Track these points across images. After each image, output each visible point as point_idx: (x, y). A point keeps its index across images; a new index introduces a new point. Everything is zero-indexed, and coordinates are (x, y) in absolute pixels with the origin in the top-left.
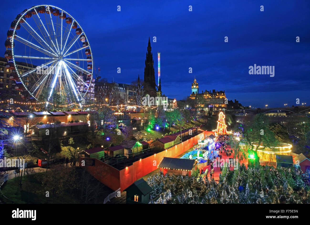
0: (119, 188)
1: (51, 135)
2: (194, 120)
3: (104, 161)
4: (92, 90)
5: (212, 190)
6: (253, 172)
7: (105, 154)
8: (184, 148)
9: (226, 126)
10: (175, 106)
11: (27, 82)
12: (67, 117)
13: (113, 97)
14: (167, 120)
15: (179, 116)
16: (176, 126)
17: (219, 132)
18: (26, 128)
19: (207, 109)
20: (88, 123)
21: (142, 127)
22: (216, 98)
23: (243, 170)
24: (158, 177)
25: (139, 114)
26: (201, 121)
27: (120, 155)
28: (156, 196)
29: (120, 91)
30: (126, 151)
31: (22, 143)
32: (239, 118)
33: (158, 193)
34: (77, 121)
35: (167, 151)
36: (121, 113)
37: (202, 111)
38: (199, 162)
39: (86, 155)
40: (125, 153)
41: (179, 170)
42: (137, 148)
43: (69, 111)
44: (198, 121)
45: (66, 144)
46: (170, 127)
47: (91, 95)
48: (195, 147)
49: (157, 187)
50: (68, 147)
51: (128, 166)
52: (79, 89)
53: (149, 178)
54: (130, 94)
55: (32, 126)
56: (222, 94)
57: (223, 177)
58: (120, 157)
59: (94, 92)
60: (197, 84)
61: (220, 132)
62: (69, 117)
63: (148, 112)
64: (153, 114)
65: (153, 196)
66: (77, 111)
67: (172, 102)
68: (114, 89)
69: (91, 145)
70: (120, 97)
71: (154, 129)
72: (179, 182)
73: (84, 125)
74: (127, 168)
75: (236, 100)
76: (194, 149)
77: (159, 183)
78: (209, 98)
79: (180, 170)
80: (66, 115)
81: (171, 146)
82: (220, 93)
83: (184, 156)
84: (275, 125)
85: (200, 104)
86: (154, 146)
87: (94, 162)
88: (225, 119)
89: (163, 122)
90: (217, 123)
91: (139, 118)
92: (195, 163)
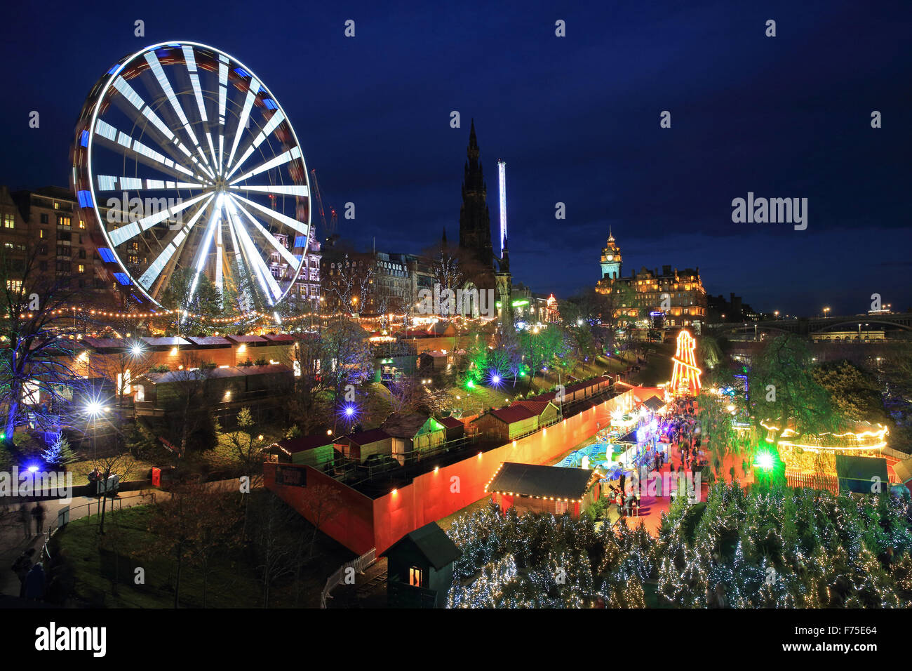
0: (371, 548)
1: (188, 399)
2: (606, 355)
3: (332, 474)
4: (314, 274)
5: (634, 557)
6: (763, 506)
7: (334, 454)
8: (570, 437)
9: (699, 372)
10: (551, 314)
11: (132, 255)
12: (235, 350)
14: (523, 357)
15: (560, 344)
16: (551, 373)
17: (677, 388)
18: (121, 383)
19: (645, 323)
20: (295, 367)
21: (449, 375)
22: (674, 290)
23: (735, 500)
24: (485, 519)
25: (442, 338)
26: (626, 357)
27: (379, 456)
29: (392, 274)
30: (397, 446)
31: (110, 423)
32: (741, 346)
33: (480, 562)
34: (262, 363)
35: (518, 444)
36: (390, 339)
37: (631, 329)
38: (609, 476)
39: (282, 455)
40: (393, 452)
42: (429, 437)
43: (239, 334)
44: (617, 358)
45: (231, 425)
46: (532, 377)
47: (309, 288)
48: (604, 434)
49: (477, 546)
50: (231, 435)
51: (399, 487)
52: (276, 270)
53: (458, 520)
54: (422, 281)
55: (137, 377)
56: (692, 278)
57: (671, 519)
58: (378, 462)
59: (318, 279)
60: (618, 249)
61: (680, 390)
62: (242, 351)
63: (466, 335)
64: (485, 338)
65: (464, 572)
66: (264, 334)
67: (545, 305)
68: (375, 270)
69: (299, 429)
70: (386, 292)
71: (486, 382)
74: (395, 493)
75: (736, 296)
76: (598, 438)
78: (651, 291)
79: (549, 498)
80: (232, 346)
81: (530, 430)
82: (685, 274)
83: (566, 458)
84: (839, 367)
85: (627, 307)
86: (479, 432)
87: (304, 474)
88: (695, 351)
89: (511, 361)
90: (672, 363)
91: (442, 350)
92: (593, 480)
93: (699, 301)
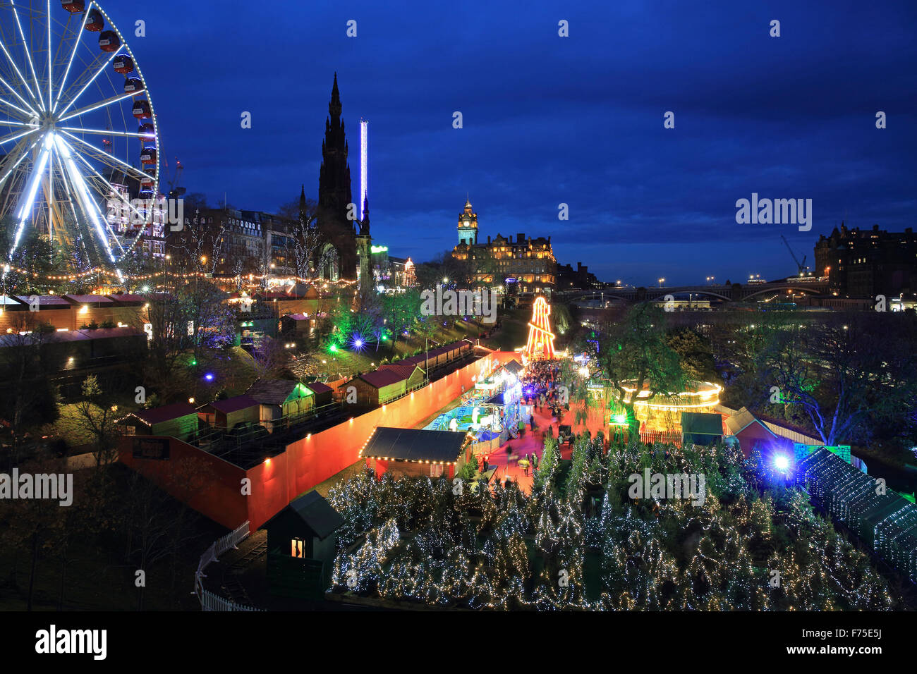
0: (245, 521)
1: (23, 367)
2: (465, 320)
3: (197, 444)
4: (158, 230)
5: (513, 515)
6: (622, 462)
7: (199, 423)
8: (436, 401)
9: (553, 337)
10: (409, 278)
12: (75, 312)
13: (223, 252)
14: (385, 321)
16: (413, 337)
17: (532, 352)
19: (500, 289)
20: (146, 330)
21: (313, 340)
22: (527, 258)
23: (597, 456)
24: (360, 486)
25: (304, 301)
26: (483, 322)
27: (246, 424)
28: (356, 539)
29: (244, 232)
30: (264, 413)
32: (589, 313)
33: (359, 529)
34: (110, 325)
35: (387, 408)
36: (250, 301)
38: (478, 438)
39: (140, 426)
40: (261, 419)
41: (420, 462)
42: (298, 403)
43: (81, 293)
44: (475, 323)
45: (74, 395)
46: (394, 341)
47: (153, 246)
48: (467, 397)
49: (357, 513)
50: (81, 405)
51: (271, 457)
52: (113, 224)
53: (335, 487)
54: (277, 241)
56: (544, 246)
57: (542, 477)
58: (246, 431)
59: (163, 236)
60: (475, 216)
61: (535, 355)
62: (84, 312)
63: (330, 298)
64: (346, 301)
65: (346, 540)
66: (108, 294)
67: (402, 269)
68: (227, 228)
69: (157, 397)
70: (243, 250)
72: (420, 496)
73: (134, 336)
74: (268, 462)
75: (583, 265)
76: (462, 401)
77: (362, 500)
78: (505, 258)
79: (424, 461)
80: (72, 307)
81: (399, 394)
82: (537, 243)
83: (434, 422)
84: (682, 333)
85: (482, 273)
87: (166, 447)
88: (550, 317)
89: (374, 325)
90: (529, 328)
91: (304, 313)
92: (466, 442)
93: (550, 269)
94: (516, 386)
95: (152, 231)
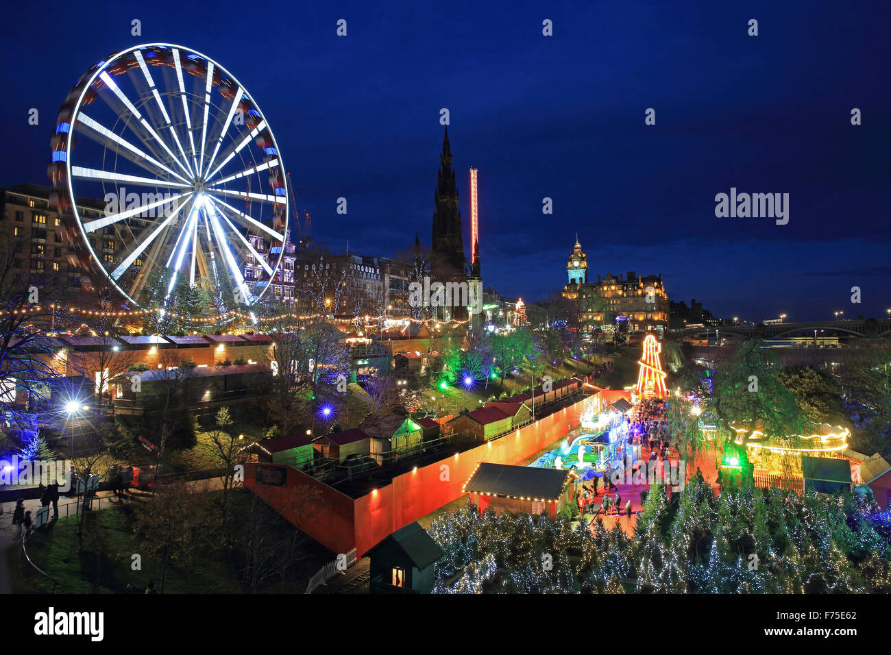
0: (352, 548)
1: (168, 398)
2: (573, 358)
3: (311, 473)
4: (288, 276)
5: (613, 557)
6: (734, 507)
7: (314, 454)
8: (543, 439)
9: (664, 375)
10: (520, 318)
11: (108, 254)
12: (213, 349)
13: (344, 295)
14: (495, 359)
15: (530, 346)
16: (522, 375)
17: (643, 391)
18: (100, 381)
19: (608, 329)
20: (272, 367)
21: (423, 377)
22: (638, 296)
23: (706, 500)
24: (463, 519)
25: (416, 340)
26: (592, 360)
27: (357, 456)
28: (456, 572)
29: (364, 276)
30: (375, 446)
31: (88, 421)
32: (704, 351)
33: (459, 562)
34: (241, 363)
35: (493, 445)
36: (367, 341)
37: (597, 333)
38: (582, 476)
39: (261, 454)
40: (371, 451)
42: (406, 437)
43: (219, 333)
44: (584, 361)
45: (210, 424)
46: (503, 379)
47: (283, 290)
49: (457, 546)
50: (212, 434)
51: (378, 488)
52: (251, 271)
53: (438, 520)
54: (395, 284)
55: (117, 375)
56: (656, 284)
57: (646, 519)
58: (357, 462)
59: (292, 281)
60: (584, 255)
61: (646, 393)
62: (220, 350)
63: (440, 337)
64: (457, 340)
65: (445, 572)
66: (242, 334)
67: (513, 309)
68: (349, 272)
69: (278, 428)
70: (363, 294)
71: (459, 384)
72: (520, 532)
73: (262, 372)
74: (375, 493)
75: (696, 302)
77: (464, 534)
78: (616, 297)
79: (526, 498)
80: (211, 346)
81: (504, 431)
82: (648, 281)
83: (539, 459)
84: (802, 371)
85: (592, 312)
86: (455, 432)
87: (284, 474)
88: (660, 355)
89: (483, 363)
90: (639, 366)
91: (416, 352)
92: (568, 481)
93: (662, 307)
94: (622, 425)
95: (283, 278)
